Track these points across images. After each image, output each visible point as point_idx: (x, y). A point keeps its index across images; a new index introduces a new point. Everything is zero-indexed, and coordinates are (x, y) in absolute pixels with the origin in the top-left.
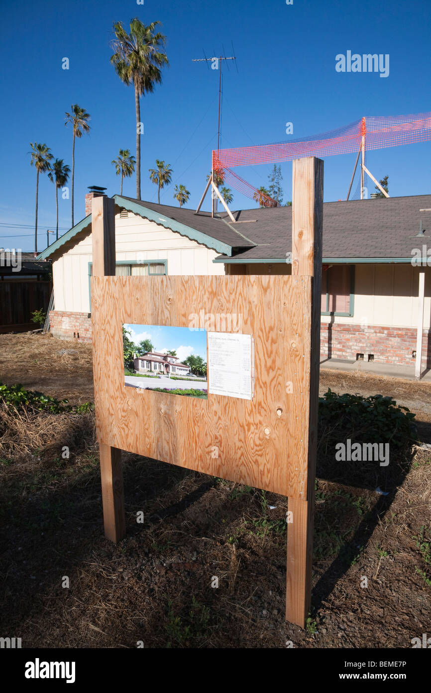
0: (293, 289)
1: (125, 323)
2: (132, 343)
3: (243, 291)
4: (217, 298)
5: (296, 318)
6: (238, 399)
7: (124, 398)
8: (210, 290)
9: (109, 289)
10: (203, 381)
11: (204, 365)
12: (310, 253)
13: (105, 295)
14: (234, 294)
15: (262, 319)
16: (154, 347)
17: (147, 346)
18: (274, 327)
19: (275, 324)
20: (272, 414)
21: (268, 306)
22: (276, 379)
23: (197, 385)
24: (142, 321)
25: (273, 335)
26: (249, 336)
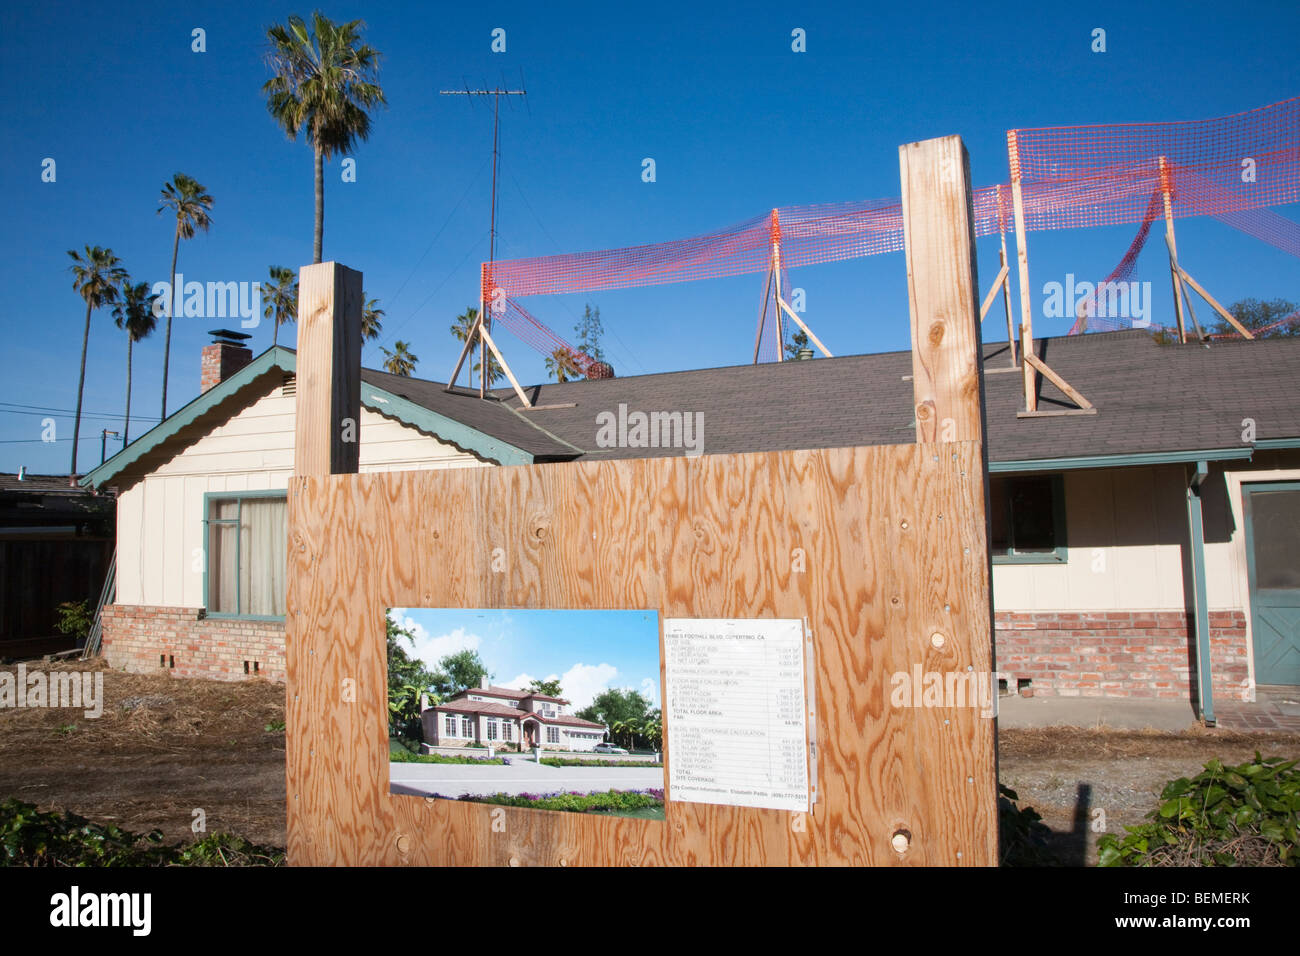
0: (927, 481)
1: (394, 606)
2: (417, 663)
3: (772, 496)
4: (689, 519)
5: (938, 562)
6: (765, 811)
7: (388, 830)
8: (668, 498)
9: (346, 511)
10: (649, 765)
11: (653, 718)
12: (966, 380)
13: (334, 528)
14: (743, 506)
15: (835, 571)
16: (490, 672)
17: (465, 672)
18: (873, 592)
19: (875, 583)
20: (878, 848)
21: (852, 532)
22: (885, 742)
23: (633, 777)
24: (449, 598)
25: (871, 614)
26: (797, 623)
